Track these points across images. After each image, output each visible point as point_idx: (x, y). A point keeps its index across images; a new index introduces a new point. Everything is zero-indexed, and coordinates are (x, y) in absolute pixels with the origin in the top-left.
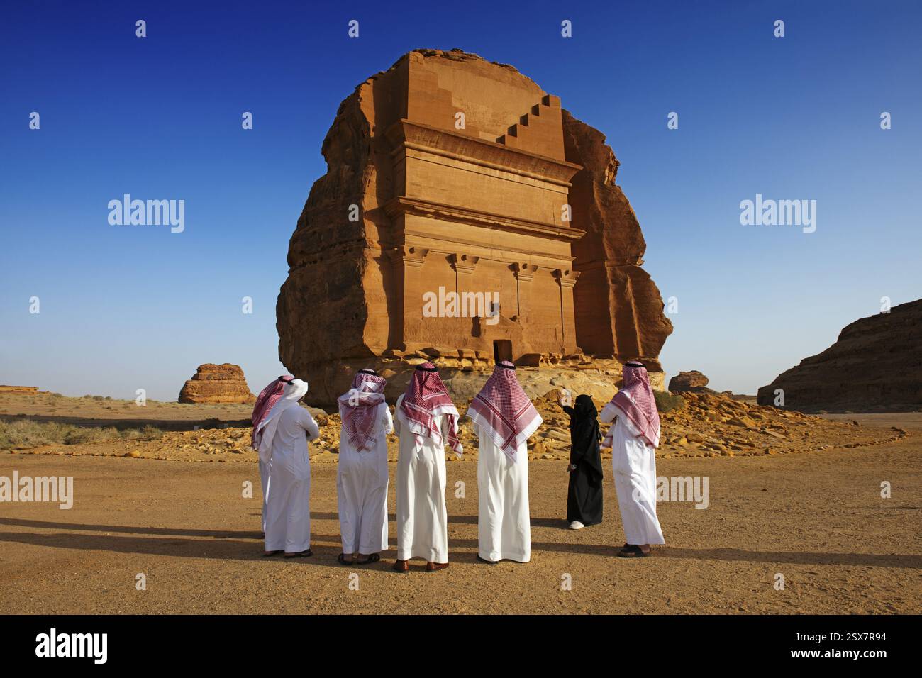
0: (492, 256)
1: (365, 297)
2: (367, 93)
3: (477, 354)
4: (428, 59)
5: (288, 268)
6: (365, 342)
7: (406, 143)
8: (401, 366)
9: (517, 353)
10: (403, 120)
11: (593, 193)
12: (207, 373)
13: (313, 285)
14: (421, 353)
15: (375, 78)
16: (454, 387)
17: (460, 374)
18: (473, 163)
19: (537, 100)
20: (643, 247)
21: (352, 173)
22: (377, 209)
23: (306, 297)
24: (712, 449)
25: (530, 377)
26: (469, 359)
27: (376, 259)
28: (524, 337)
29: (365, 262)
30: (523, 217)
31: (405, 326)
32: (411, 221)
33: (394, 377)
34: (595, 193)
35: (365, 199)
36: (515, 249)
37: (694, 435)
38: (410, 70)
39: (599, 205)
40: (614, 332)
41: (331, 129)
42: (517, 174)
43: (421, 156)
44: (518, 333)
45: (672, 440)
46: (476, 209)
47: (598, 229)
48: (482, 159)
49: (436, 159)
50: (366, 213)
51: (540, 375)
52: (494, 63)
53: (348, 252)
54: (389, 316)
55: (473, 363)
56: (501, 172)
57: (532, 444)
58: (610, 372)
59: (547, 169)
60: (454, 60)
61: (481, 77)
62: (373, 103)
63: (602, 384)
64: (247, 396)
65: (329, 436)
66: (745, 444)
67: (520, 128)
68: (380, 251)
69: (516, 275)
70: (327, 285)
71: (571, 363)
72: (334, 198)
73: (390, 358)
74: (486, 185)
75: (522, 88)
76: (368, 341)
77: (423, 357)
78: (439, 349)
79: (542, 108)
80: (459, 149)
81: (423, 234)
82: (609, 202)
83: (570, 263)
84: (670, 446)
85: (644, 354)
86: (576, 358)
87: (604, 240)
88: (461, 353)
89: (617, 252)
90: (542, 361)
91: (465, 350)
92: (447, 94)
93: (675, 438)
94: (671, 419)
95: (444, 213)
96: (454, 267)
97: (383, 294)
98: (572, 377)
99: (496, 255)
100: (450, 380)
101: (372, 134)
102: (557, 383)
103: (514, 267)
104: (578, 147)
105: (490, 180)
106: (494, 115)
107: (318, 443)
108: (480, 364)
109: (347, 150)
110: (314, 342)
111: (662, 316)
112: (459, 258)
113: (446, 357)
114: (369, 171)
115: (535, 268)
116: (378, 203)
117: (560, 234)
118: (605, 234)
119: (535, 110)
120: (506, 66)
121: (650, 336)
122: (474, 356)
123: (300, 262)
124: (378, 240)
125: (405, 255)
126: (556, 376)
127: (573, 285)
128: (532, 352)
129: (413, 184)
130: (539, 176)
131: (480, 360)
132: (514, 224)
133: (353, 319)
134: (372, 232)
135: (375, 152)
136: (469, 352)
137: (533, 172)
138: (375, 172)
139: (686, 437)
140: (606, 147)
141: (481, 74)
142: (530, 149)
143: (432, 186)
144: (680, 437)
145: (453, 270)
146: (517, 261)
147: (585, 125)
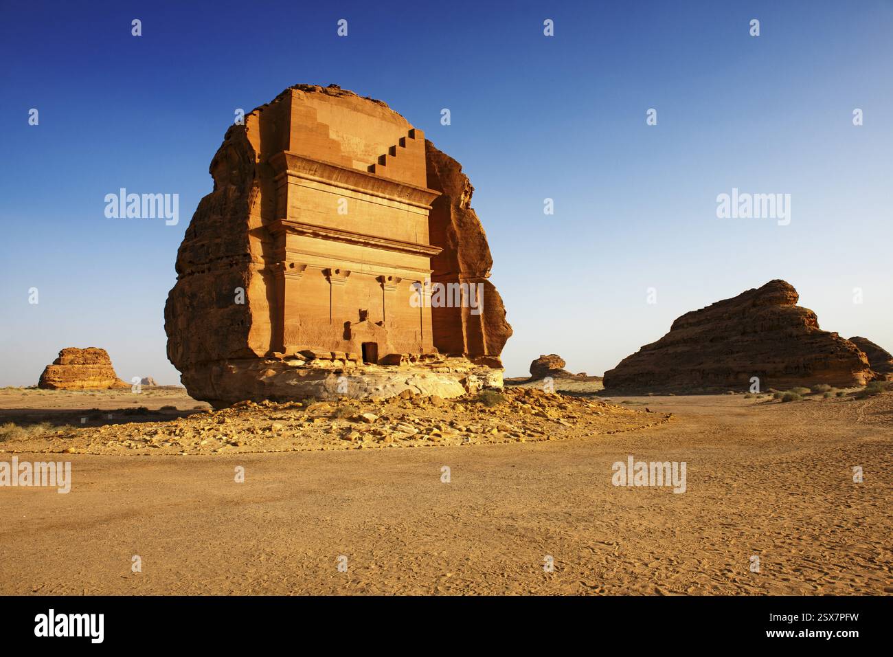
0: (361, 270)
1: (250, 306)
2: (254, 124)
3: (347, 355)
4: (308, 94)
5: (177, 275)
6: (249, 345)
7: (288, 171)
8: (282, 367)
9: (382, 353)
10: (286, 152)
11: (450, 215)
12: (71, 357)
13: (201, 293)
14: (299, 356)
15: (260, 109)
16: (327, 386)
17: (332, 375)
18: (347, 189)
19: (404, 133)
20: (490, 263)
21: (239, 194)
22: (261, 228)
23: (195, 303)
24: (512, 437)
25: (389, 378)
26: (341, 360)
27: (260, 271)
28: (388, 340)
29: (250, 275)
30: (389, 236)
31: (285, 331)
32: (292, 240)
33: (275, 376)
34: (452, 214)
35: (250, 220)
36: (382, 264)
37: (503, 426)
38: (292, 106)
39: (455, 225)
40: (465, 334)
41: (218, 151)
42: (385, 198)
43: (301, 182)
44: (383, 336)
45: (487, 430)
46: (349, 229)
47: (454, 246)
48: (355, 185)
49: (315, 185)
50: (251, 231)
51: (398, 376)
52: (367, 98)
53: (235, 266)
54: (271, 323)
55: (344, 363)
56: (370, 196)
57: (383, 436)
58: (459, 369)
59: (411, 194)
60: (332, 95)
61: (356, 112)
62: (258, 132)
63: (448, 383)
64: (114, 381)
65: (228, 432)
66: (538, 432)
67: (389, 158)
68: (264, 265)
69: (382, 286)
70: (214, 293)
71: (427, 361)
72: (221, 215)
73: (271, 359)
74: (357, 208)
75: (392, 122)
76: (252, 344)
77: (301, 359)
78: (314, 352)
79: (408, 140)
80: (335, 176)
81: (302, 251)
82: (464, 223)
83: (430, 275)
84: (484, 435)
85: (489, 353)
86: (433, 356)
87: (459, 255)
88: (333, 355)
89: (469, 266)
90: (403, 360)
91: (337, 352)
92: (326, 127)
93: (489, 428)
94: (494, 413)
95: (321, 233)
96: (328, 279)
97: (266, 303)
98: (423, 377)
99: (366, 269)
100: (324, 381)
101: (258, 161)
102: (411, 383)
103: (381, 279)
104: (438, 174)
105: (361, 204)
106: (367, 146)
107: (221, 439)
108: (349, 364)
109: (234, 172)
110: (202, 344)
111: (504, 321)
112: (333, 272)
113: (320, 359)
114: (255, 193)
115: (399, 280)
116: (262, 222)
117: (422, 251)
118: (459, 251)
119: (402, 142)
120: (378, 102)
121: (494, 339)
122: (345, 358)
123: (189, 271)
124: (262, 254)
125: (285, 269)
126: (411, 376)
128: (395, 352)
129: (294, 207)
130: (404, 201)
131: (350, 360)
132: (382, 243)
133: (238, 324)
134: (256, 247)
135: (260, 177)
136: (340, 354)
137: (399, 197)
138: (260, 195)
139: (497, 428)
140: (462, 175)
141: (355, 109)
142: (396, 178)
143: (310, 209)
144: (493, 428)
145: (328, 282)
146: (384, 275)
147: (445, 155)
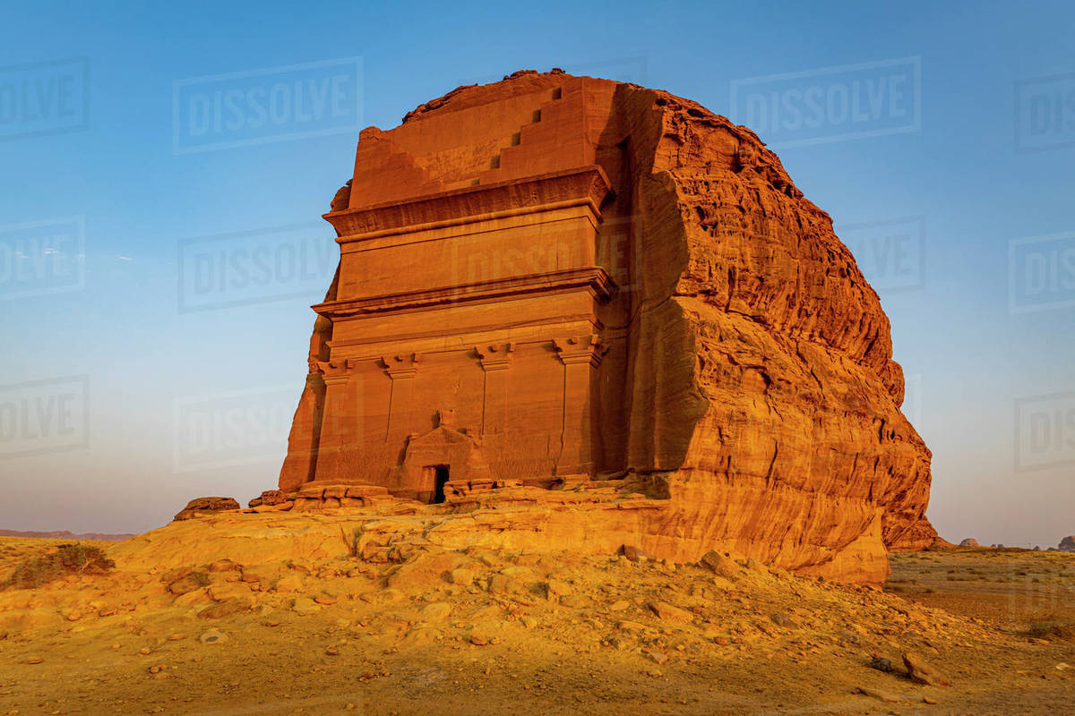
0: (445, 347)
7: (339, 239)
31: (318, 460)
32: (340, 330)
36: (481, 327)
38: (359, 152)
43: (358, 247)
48: (437, 220)
56: (467, 226)
61: (459, 112)
69: (481, 365)
80: (404, 220)
81: (350, 341)
83: (592, 323)
92: (402, 157)
95: (371, 308)
96: (387, 374)
99: (455, 344)
103: (476, 355)
105: (452, 243)
112: (391, 362)
115: (510, 348)
125: (324, 373)
127: (590, 358)
129: (347, 283)
130: (531, 209)
132: (471, 293)
137: (520, 206)
143: (369, 279)
145: (386, 378)
146: (479, 346)
